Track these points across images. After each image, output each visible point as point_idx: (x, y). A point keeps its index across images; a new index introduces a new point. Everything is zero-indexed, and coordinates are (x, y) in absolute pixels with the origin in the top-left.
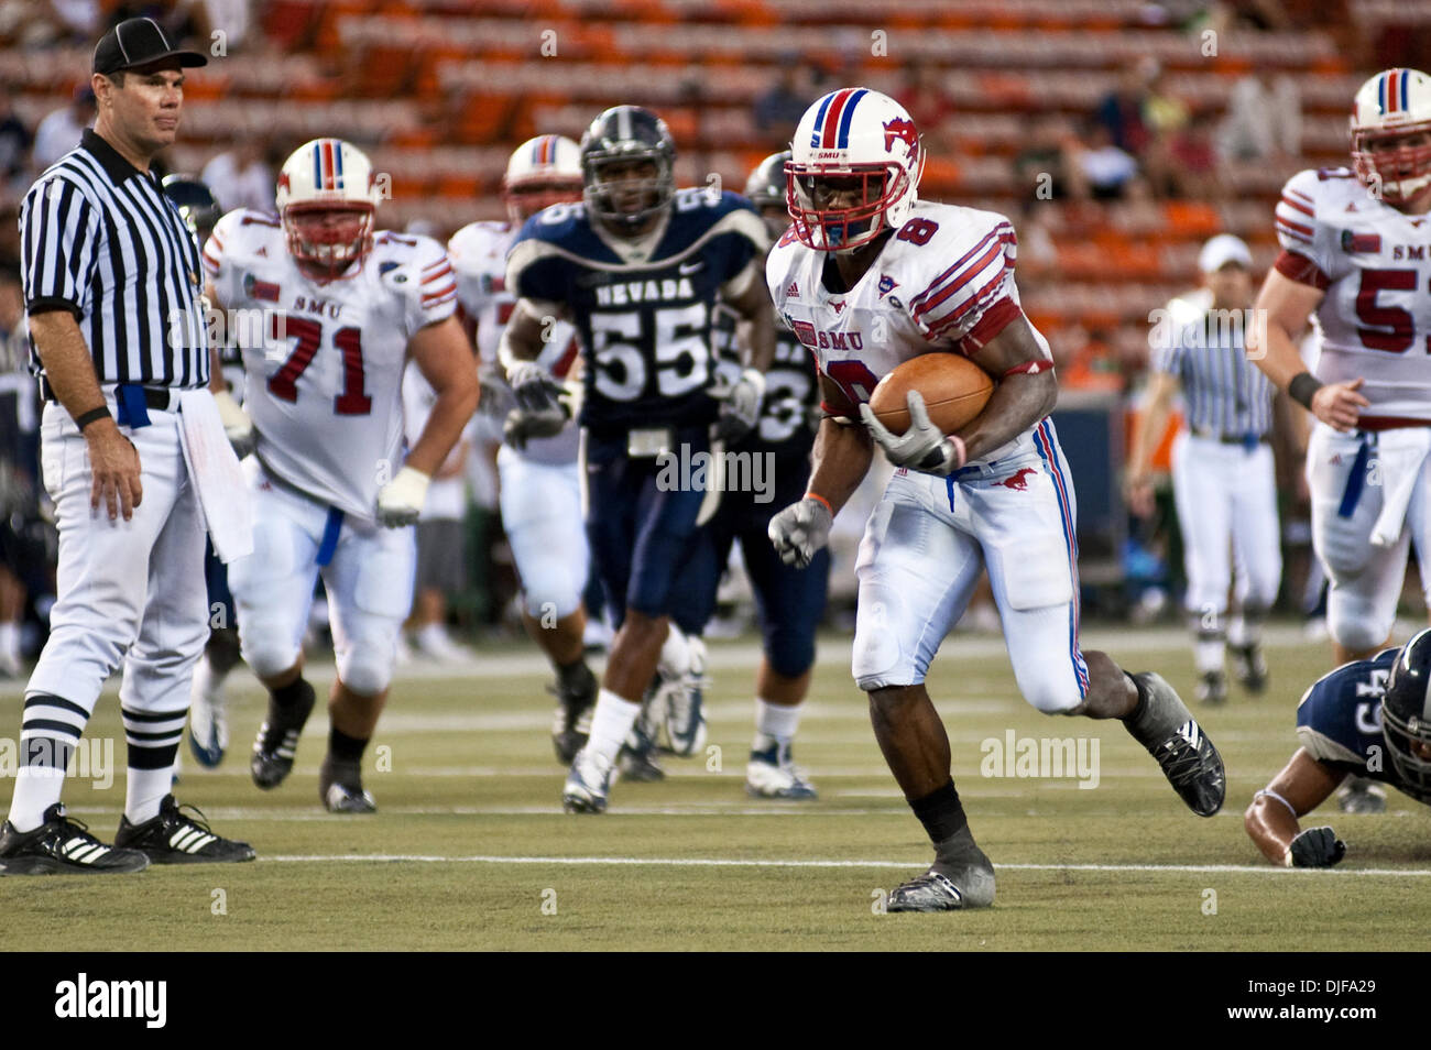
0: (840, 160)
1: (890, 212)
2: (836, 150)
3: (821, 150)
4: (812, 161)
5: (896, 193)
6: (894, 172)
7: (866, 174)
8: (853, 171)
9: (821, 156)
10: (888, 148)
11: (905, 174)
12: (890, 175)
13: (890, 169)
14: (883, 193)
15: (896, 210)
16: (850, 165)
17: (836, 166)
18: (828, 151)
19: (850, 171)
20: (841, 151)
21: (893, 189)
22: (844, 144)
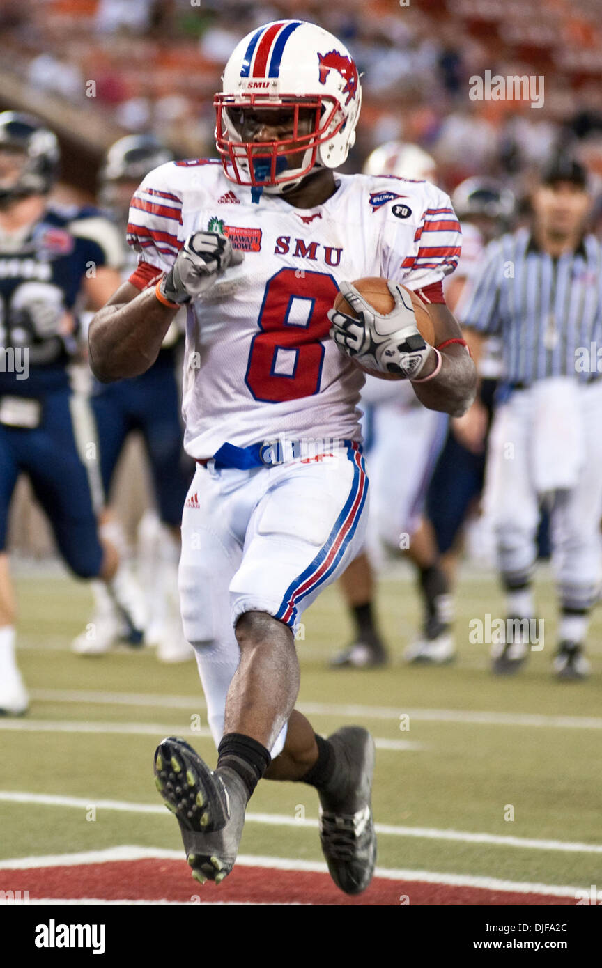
0: (270, 90)
1: (324, 149)
2: (266, 79)
3: (251, 79)
4: (240, 91)
5: (330, 130)
6: (329, 106)
7: (297, 105)
8: (283, 101)
9: (250, 86)
10: (323, 79)
11: (340, 109)
12: (323, 109)
13: (325, 103)
14: (315, 128)
15: (331, 148)
16: (280, 96)
17: (266, 96)
18: (258, 80)
19: (280, 102)
20: (271, 80)
21: (328, 124)
22: (274, 73)
